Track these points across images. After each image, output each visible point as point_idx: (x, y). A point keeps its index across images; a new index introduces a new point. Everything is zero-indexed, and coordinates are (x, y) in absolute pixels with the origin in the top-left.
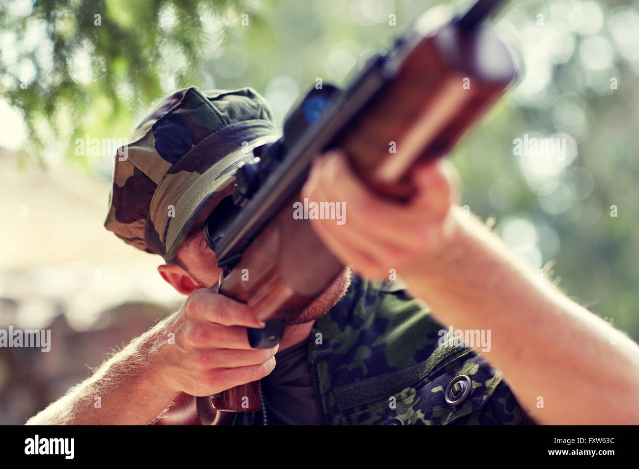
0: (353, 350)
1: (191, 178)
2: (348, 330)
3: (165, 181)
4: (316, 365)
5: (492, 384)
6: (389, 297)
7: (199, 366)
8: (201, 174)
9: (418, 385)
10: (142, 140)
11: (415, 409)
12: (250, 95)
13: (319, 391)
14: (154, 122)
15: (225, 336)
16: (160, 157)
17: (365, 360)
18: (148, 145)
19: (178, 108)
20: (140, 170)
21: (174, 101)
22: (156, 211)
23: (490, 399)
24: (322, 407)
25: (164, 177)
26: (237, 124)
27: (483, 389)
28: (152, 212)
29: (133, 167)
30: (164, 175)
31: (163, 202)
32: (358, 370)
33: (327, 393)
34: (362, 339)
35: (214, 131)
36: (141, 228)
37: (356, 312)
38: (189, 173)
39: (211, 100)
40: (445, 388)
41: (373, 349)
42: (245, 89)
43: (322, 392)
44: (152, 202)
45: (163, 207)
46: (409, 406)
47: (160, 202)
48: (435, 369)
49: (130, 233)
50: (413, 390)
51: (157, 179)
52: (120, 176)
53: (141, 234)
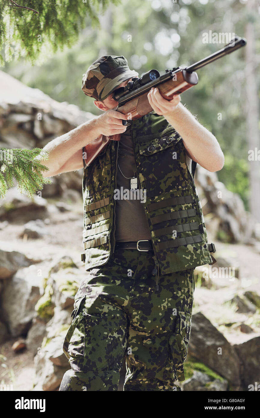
0: (143, 128)
1: (109, 80)
2: (141, 123)
4: (132, 131)
5: (179, 139)
6: (153, 115)
7: (109, 128)
8: (112, 79)
9: (159, 138)
10: (96, 68)
11: (158, 144)
12: (123, 58)
13: (133, 137)
14: (99, 64)
15: (117, 121)
16: (101, 74)
17: (146, 131)
18: (98, 70)
21: (104, 58)
22: (99, 87)
23: (178, 143)
24: (133, 141)
25: (102, 79)
26: (121, 67)
27: (176, 140)
28: (97, 88)
29: (94, 75)
32: (143, 133)
33: (135, 138)
34: (145, 125)
35: (115, 68)
36: (92, 91)
37: (144, 118)
38: (109, 79)
39: (114, 59)
40: (166, 139)
41: (148, 128)
42: (121, 56)
43: (134, 138)
44: (98, 85)
46: (156, 143)
47: (100, 85)
48: (164, 135)
49: (89, 92)
50: (158, 139)
51: (100, 79)
52: (89, 77)
53: (92, 92)
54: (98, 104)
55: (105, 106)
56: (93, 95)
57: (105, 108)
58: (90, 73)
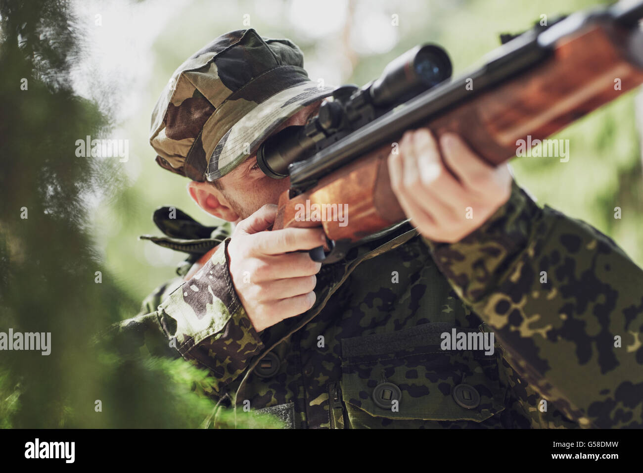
1: (248, 107)
3: (224, 105)
8: (259, 103)
10: (204, 67)
14: (215, 54)
16: (222, 85)
18: (209, 72)
19: (237, 44)
20: (201, 93)
21: (232, 38)
22: (210, 132)
25: (224, 102)
26: (287, 66)
28: (205, 133)
29: (194, 89)
30: (223, 100)
31: (218, 124)
35: (270, 69)
36: (187, 146)
38: (247, 101)
39: (268, 42)
44: (207, 122)
45: (218, 128)
47: (216, 124)
49: (174, 149)
51: (216, 103)
52: (178, 96)
53: (184, 152)
54: (202, 192)
55: (228, 199)
56: (189, 163)
57: (225, 208)
58: (183, 84)
